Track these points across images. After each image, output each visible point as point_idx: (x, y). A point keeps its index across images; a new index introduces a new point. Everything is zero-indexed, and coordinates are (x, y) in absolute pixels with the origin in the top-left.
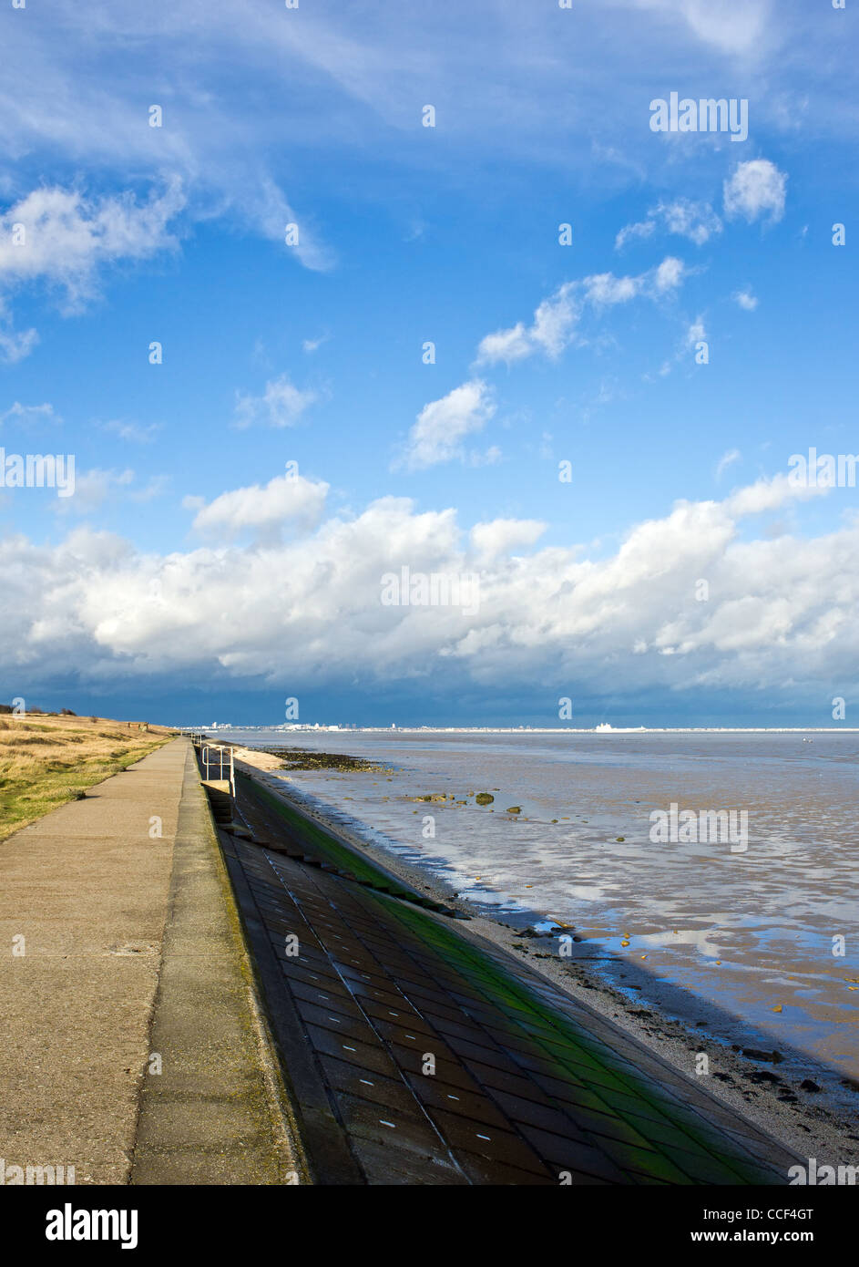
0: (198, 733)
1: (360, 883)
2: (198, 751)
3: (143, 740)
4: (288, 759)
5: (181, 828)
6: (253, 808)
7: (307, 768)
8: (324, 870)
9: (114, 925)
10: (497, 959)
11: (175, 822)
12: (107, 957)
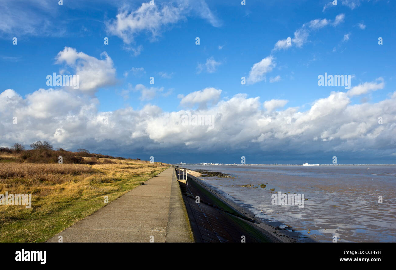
0: (176, 166)
1: (225, 211)
2: (176, 171)
3: (160, 168)
4: (203, 174)
5: (172, 194)
6: (193, 188)
7: (209, 176)
8: (214, 207)
9: (153, 222)
10: (268, 236)
11: (170, 192)
12: (150, 232)
